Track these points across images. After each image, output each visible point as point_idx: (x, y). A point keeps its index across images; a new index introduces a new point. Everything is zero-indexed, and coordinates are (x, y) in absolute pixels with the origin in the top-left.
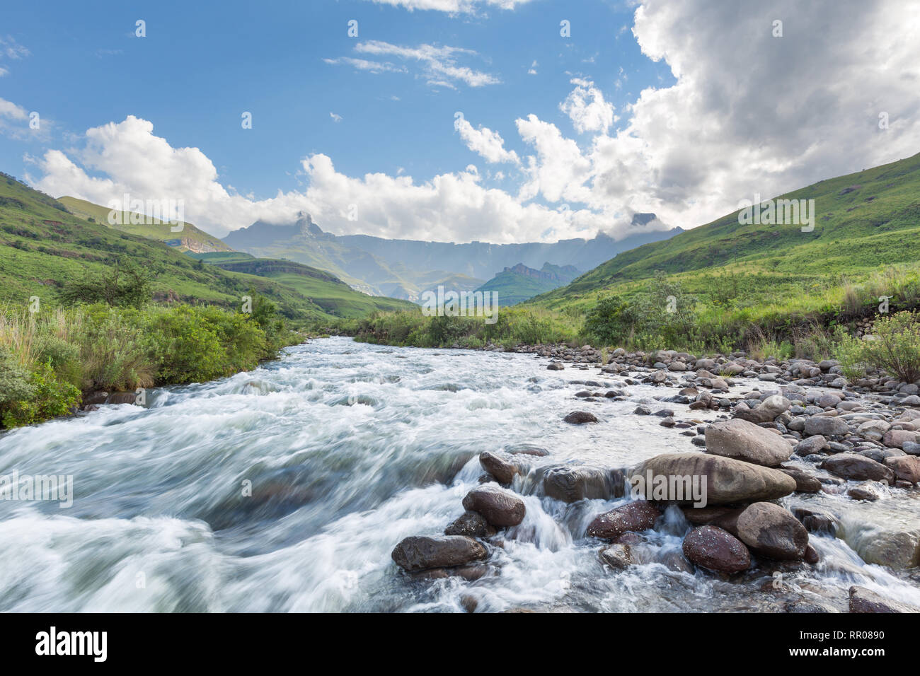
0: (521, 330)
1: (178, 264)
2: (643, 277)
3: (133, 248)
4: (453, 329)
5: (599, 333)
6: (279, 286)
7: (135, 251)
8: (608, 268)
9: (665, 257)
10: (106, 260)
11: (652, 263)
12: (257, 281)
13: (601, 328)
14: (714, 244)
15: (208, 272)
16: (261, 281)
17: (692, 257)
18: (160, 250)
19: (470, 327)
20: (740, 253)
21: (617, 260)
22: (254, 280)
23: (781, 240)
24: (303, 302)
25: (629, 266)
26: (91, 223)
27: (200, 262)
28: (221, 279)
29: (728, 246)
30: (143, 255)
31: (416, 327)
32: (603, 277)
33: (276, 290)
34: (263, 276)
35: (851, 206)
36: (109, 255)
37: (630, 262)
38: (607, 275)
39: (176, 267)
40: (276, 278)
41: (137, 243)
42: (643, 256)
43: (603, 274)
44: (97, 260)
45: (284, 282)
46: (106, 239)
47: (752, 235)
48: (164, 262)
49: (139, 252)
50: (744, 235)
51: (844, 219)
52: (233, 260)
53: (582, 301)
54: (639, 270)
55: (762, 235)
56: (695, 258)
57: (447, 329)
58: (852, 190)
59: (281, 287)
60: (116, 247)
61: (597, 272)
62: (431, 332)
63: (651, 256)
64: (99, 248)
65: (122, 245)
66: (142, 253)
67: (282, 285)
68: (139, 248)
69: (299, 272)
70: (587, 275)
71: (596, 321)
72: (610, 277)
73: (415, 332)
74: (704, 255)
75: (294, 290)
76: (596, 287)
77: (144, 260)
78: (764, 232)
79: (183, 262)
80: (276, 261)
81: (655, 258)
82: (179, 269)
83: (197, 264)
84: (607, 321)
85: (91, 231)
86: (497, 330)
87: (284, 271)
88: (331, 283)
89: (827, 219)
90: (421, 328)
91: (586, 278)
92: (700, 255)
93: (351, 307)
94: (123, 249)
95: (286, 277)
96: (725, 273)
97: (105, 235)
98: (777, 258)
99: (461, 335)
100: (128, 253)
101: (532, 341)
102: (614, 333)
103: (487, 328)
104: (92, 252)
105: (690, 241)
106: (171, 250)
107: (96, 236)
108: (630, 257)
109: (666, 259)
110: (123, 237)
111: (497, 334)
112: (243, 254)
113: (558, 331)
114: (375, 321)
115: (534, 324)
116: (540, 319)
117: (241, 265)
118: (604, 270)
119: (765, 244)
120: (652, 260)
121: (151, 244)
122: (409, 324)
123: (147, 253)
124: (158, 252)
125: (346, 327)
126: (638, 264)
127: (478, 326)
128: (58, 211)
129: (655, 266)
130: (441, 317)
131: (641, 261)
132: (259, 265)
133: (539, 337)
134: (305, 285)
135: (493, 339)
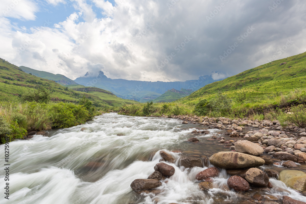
0: (173, 111)
1: (59, 88)
2: (214, 93)
3: (45, 83)
4: (151, 110)
5: (199, 111)
7: (45, 84)
8: (203, 90)
10: (35, 87)
14: (237, 82)
15: (69, 91)
16: (87, 94)
17: (230, 86)
18: (53, 84)
20: (246, 85)
21: (205, 87)
22: (84, 94)
23: (260, 81)
24: (101, 101)
25: (209, 89)
26: (30, 75)
27: (67, 88)
28: (74, 94)
29: (242, 83)
31: (138, 109)
33: (92, 97)
34: (88, 92)
35: (283, 69)
36: (36, 85)
37: (210, 88)
38: (202, 92)
40: (92, 93)
41: (46, 82)
42: (214, 86)
44: (32, 87)
47: (250, 79)
48: (55, 88)
49: (46, 85)
50: (248, 79)
51: (281, 74)
52: (78, 87)
53: (194, 101)
54: (213, 91)
55: (254, 79)
57: (149, 110)
58: (283, 64)
60: (39, 83)
61: (199, 91)
62: (143, 111)
64: (33, 83)
67: (94, 95)
69: (100, 91)
70: (195, 92)
71: (198, 108)
72: (203, 93)
73: (138, 111)
74: (234, 85)
75: (98, 97)
76: (198, 96)
79: (61, 88)
82: (60, 90)
84: (202, 108)
88: (110, 95)
89: (275, 73)
90: (140, 110)
93: (117, 103)
94: (41, 83)
95: (95, 93)
96: (241, 91)
97: (35, 79)
98: (258, 87)
99: (154, 112)
100: (43, 85)
101: (177, 114)
102: (204, 111)
103: (162, 110)
104: (31, 85)
105: (230, 81)
106: (57, 84)
107: (32, 79)
108: (210, 86)
109: (222, 87)
110: (41, 80)
111: (165, 112)
112: (81, 85)
113: (186, 111)
114: (125, 108)
115: (178, 109)
116: (180, 107)
117: (80, 89)
118: (201, 91)
119: (255, 82)
120: (217, 87)
121: (50, 82)
122: (136, 109)
123: (49, 85)
124: (53, 85)
125: (115, 109)
126: (213, 89)
127: (159, 109)
128: (20, 71)
129: (218, 89)
130: (147, 106)
131: (213, 88)
132: (86, 89)
133: (179, 113)
134: (102, 96)
135: (164, 114)
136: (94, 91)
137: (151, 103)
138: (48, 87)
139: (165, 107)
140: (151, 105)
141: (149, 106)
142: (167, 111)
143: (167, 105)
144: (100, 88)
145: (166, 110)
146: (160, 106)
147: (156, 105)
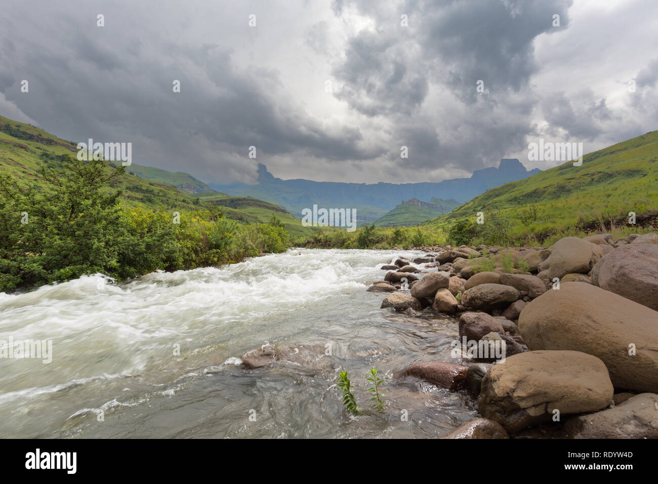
0: (413, 239)
1: (184, 201)
2: (505, 207)
3: (157, 191)
4: (372, 239)
5: (456, 239)
6: (247, 215)
7: (159, 193)
8: (481, 200)
9: (522, 192)
10: (142, 199)
11: (514, 196)
12: (233, 212)
13: (458, 237)
14: (561, 182)
15: (202, 206)
16: (235, 212)
17: (544, 192)
18: (173, 193)
19: (382, 238)
20: (582, 188)
21: (487, 194)
22: (231, 211)
23: (615, 178)
25: (496, 199)
26: (131, 175)
27: (197, 199)
29: (572, 184)
30: (163, 196)
31: (349, 239)
32: (476, 207)
33: (245, 218)
34: (236, 208)
36: (144, 196)
37: (497, 196)
38: (479, 206)
39: (183, 203)
40: (245, 210)
41: (159, 188)
42: (506, 192)
43: (476, 205)
44: (136, 199)
45: (251, 213)
46: (141, 186)
47: (593, 174)
48: (176, 200)
49: (160, 194)
50: (585, 175)
52: (216, 198)
54: (503, 202)
55: (601, 174)
56: (547, 192)
57: (369, 240)
59: (248, 216)
60: (147, 191)
61: (472, 203)
62: (359, 241)
63: (513, 192)
64: (137, 192)
65: (151, 189)
66: (162, 194)
67: (249, 214)
68: (161, 191)
69: (260, 206)
70: (464, 206)
71: (455, 233)
72: (481, 207)
73: (349, 242)
74: (554, 190)
75: (256, 218)
76: (470, 214)
77: (164, 199)
78: (601, 172)
79: (187, 199)
80: (244, 199)
81: (515, 193)
82: (185, 204)
83: (195, 201)
84: (461, 233)
85: (133, 181)
86: (398, 240)
87: (250, 205)
89: (653, 161)
90: (352, 239)
91: (463, 208)
92: (550, 190)
93: (294, 229)
94: (151, 192)
95: (251, 209)
96: (567, 203)
97: (141, 183)
98: (609, 192)
99: (378, 242)
100: (154, 195)
101: (419, 245)
102: (465, 239)
103: (393, 239)
104: (133, 194)
105: (543, 180)
106: (179, 192)
107: (136, 184)
108: (497, 192)
109: (524, 194)
110: (151, 184)
111: (398, 242)
112: (223, 194)
113: (434, 239)
114: (321, 236)
115: (421, 236)
116: (424, 233)
117: (221, 201)
118: (476, 202)
119: (603, 181)
120: (513, 194)
121: (167, 189)
122: (344, 237)
123: (165, 194)
124: (171, 193)
125: (296, 241)
126: (502, 198)
127: (387, 238)
128: (113, 168)
129: (515, 199)
130: (365, 232)
131: (505, 195)
132: (232, 201)
133: (423, 242)
134: (264, 216)
135: (396, 245)
136: (249, 204)
137: (373, 228)
138: (163, 198)
139: (397, 233)
140: (373, 231)
141: (368, 232)
142: (401, 241)
143: (401, 230)
144: (260, 200)
145: (399, 238)
146: (389, 232)
147: (381, 231)
